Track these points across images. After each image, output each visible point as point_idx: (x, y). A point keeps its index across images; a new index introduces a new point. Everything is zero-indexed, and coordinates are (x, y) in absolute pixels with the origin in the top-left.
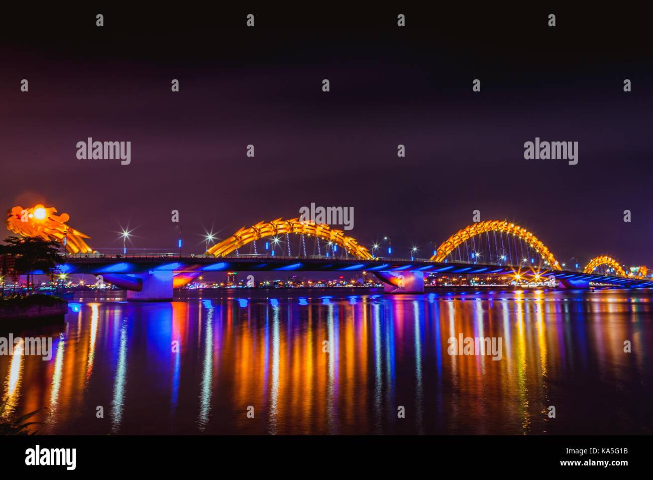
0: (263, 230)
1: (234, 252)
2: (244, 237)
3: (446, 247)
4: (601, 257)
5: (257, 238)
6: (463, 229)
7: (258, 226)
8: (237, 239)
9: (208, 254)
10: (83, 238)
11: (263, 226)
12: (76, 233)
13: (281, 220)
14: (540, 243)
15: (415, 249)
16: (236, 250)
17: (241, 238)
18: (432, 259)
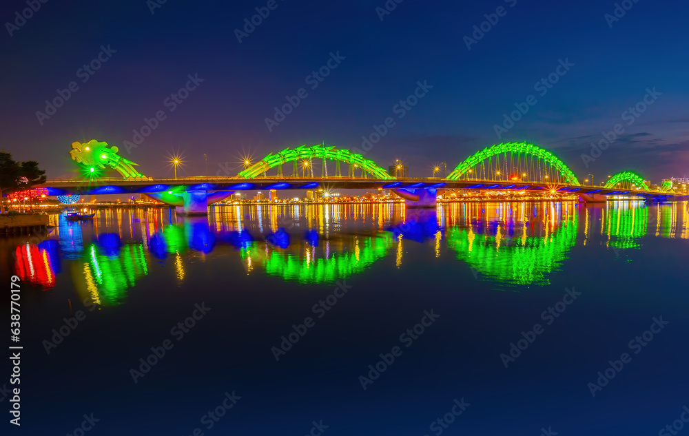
0: (287, 156)
1: (262, 174)
2: (270, 162)
3: (462, 168)
4: (624, 173)
5: (282, 162)
6: (481, 150)
7: (283, 153)
8: (264, 163)
9: (240, 177)
10: (133, 166)
11: (288, 152)
12: (126, 161)
13: (305, 147)
14: (559, 162)
15: (437, 169)
16: (263, 172)
17: (267, 162)
18: (448, 177)
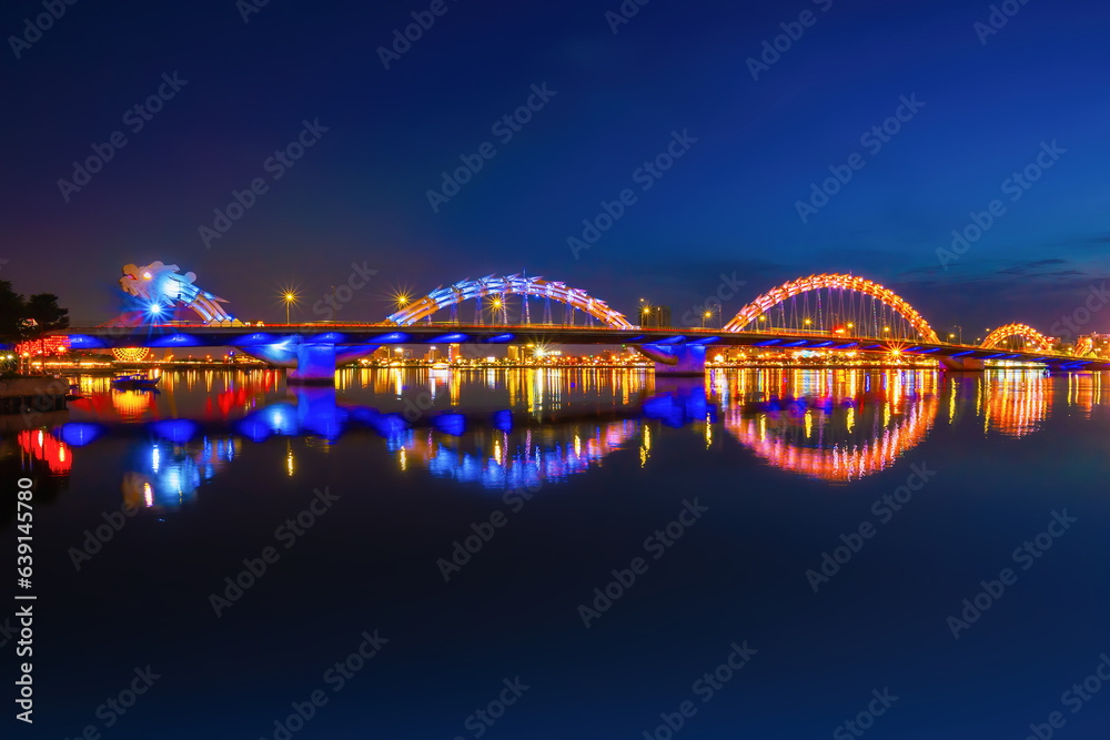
0: (465, 291)
1: (425, 319)
2: (438, 300)
3: (748, 312)
4: (1013, 325)
5: (457, 301)
6: (778, 285)
7: (459, 285)
8: (429, 302)
9: (390, 323)
10: (220, 304)
11: (467, 284)
12: (208, 296)
13: (494, 278)
14: (906, 305)
16: (427, 317)
17: (434, 300)
18: (726, 328)
